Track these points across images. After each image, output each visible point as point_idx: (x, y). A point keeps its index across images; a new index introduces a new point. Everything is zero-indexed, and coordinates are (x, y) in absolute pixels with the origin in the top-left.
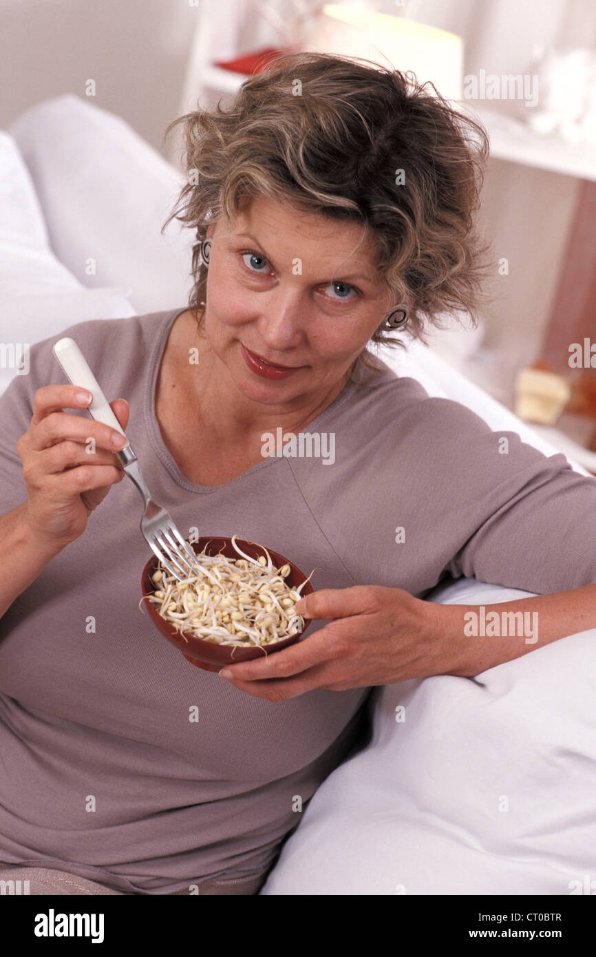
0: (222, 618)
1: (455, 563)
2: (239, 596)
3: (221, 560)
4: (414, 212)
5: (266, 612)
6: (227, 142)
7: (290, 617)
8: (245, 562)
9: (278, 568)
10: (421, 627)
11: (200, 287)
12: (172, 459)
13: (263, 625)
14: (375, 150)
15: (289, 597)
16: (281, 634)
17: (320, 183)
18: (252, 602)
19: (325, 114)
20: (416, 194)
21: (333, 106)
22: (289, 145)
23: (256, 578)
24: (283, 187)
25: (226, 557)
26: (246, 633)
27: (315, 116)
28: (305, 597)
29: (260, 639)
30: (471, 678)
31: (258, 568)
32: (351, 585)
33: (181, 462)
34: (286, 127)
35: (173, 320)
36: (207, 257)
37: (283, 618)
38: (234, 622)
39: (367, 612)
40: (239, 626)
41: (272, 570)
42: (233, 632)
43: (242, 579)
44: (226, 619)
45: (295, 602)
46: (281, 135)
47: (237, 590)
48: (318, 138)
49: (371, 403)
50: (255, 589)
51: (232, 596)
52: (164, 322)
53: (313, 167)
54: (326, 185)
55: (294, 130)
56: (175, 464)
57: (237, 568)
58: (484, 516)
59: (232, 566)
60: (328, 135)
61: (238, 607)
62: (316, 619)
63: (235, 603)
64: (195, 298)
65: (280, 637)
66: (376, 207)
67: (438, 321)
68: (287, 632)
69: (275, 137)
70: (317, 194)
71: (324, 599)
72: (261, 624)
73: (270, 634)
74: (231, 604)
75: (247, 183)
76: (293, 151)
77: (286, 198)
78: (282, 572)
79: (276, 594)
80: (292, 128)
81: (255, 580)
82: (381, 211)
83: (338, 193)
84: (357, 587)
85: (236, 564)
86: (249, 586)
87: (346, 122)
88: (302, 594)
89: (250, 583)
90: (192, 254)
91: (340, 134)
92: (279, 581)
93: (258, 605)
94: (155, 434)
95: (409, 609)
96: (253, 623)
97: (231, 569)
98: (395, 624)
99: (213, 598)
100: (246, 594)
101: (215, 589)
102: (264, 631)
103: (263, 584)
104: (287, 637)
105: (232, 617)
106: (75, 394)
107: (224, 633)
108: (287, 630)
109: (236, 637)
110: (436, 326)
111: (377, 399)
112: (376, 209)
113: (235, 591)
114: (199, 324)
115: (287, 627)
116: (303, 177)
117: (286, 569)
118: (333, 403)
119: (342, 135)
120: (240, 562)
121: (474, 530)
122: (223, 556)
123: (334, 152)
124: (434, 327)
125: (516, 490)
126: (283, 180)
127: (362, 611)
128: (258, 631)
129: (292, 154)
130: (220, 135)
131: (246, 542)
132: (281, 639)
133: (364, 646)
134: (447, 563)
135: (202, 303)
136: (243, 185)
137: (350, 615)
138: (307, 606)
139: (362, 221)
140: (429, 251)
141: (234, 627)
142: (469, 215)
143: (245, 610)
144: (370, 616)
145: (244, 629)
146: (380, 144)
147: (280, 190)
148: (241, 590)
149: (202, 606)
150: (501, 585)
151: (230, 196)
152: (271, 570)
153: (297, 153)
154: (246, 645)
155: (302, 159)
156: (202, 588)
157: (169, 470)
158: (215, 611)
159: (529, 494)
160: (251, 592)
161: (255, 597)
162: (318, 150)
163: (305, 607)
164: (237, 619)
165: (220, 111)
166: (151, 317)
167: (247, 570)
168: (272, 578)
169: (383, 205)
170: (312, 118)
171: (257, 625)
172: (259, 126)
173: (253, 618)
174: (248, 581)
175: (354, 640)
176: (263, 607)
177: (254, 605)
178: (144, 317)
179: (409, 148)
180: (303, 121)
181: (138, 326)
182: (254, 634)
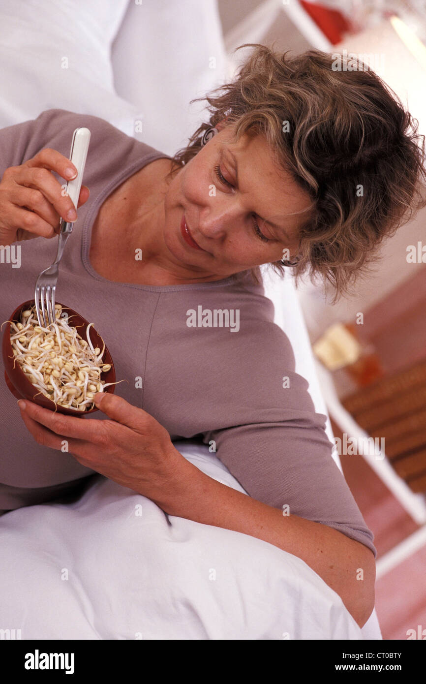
0: (46, 369)
1: (211, 434)
2: (67, 363)
3: (73, 333)
4: (350, 215)
5: (75, 385)
6: (272, 85)
7: (87, 398)
8: (86, 344)
9: (104, 363)
10: (161, 462)
11: (189, 152)
12: (90, 242)
13: (67, 392)
14: (356, 159)
15: (96, 386)
16: (74, 405)
17: (306, 158)
18: (72, 372)
19: (343, 116)
20: (359, 205)
21: (351, 114)
22: (306, 120)
23: (86, 359)
24: (282, 144)
25: (78, 332)
26: (54, 389)
27: (336, 112)
28: (106, 394)
29: (60, 399)
30: (166, 514)
31: (91, 353)
32: (139, 407)
33: (93, 248)
34: (314, 106)
35: (155, 158)
36: (206, 139)
37: (82, 396)
38: (51, 376)
39: (136, 430)
40: (52, 382)
41: (99, 362)
42: (47, 382)
43: (77, 354)
44: (48, 371)
45: (97, 391)
46: (307, 110)
47: (69, 358)
48: (327, 129)
49: (237, 299)
50: (79, 366)
51: (63, 360)
52: (149, 155)
53: (310, 143)
54: (309, 162)
55: (316, 113)
56: (89, 246)
57: (79, 345)
58: (251, 420)
59: (77, 341)
60: (335, 131)
61: (61, 369)
62: (101, 411)
63: (61, 365)
64: (180, 156)
65: (72, 405)
66: (329, 196)
67: (315, 278)
68: (79, 406)
69: (302, 108)
70: (299, 164)
71: (116, 403)
72: (67, 390)
73: (68, 400)
74: (58, 365)
75: (262, 124)
76: (306, 126)
77: (279, 152)
78: (104, 367)
79: (90, 378)
80: (316, 110)
81: (84, 360)
82: (330, 201)
83: (312, 172)
84: (141, 410)
85: (80, 341)
86: (77, 361)
87: (352, 130)
88: (105, 390)
89: (80, 359)
90: (199, 127)
91: (342, 136)
92: (98, 371)
93: (74, 376)
94: (90, 219)
95: (163, 446)
96: (63, 385)
97: (75, 342)
98: (147, 449)
99: (51, 352)
100: (73, 365)
101: (56, 348)
102: (65, 395)
103: (87, 366)
104: (76, 409)
105: (53, 372)
106: (67, 167)
107: (41, 379)
108: (80, 404)
109: (45, 387)
110: (311, 280)
111: (242, 300)
112: (328, 198)
113: (67, 358)
114: (171, 173)
115: (80, 403)
116: (299, 147)
117: (107, 367)
118: (214, 282)
119: (344, 136)
120: (84, 342)
121: (238, 424)
122: (76, 330)
123: (329, 143)
124: (309, 280)
125: (282, 419)
126: (286, 140)
127: (134, 427)
128: (62, 392)
129: (303, 127)
130: (270, 77)
131: (97, 332)
132: (71, 408)
133: (117, 449)
134: (206, 431)
135: (183, 162)
136: (259, 122)
137: (124, 425)
138: (102, 400)
139: (314, 198)
140: (340, 242)
141: (50, 379)
142: (382, 237)
143: (64, 374)
144: (137, 434)
145: (54, 385)
146: (362, 156)
147: (279, 143)
148: (71, 360)
149: (40, 352)
150: (228, 469)
151: (247, 123)
152: (98, 360)
153: (307, 129)
154: (48, 396)
155: (307, 135)
156: (50, 341)
157: (83, 247)
158: (45, 361)
159: (288, 427)
160: (76, 366)
161: (76, 370)
162: (321, 136)
163: (101, 399)
164: (56, 376)
165: (283, 58)
166: (143, 146)
167: (83, 351)
168: (95, 366)
169: (333, 198)
170: (333, 112)
171: (64, 389)
172: (298, 93)
173: (65, 382)
174: (80, 357)
175: (115, 441)
176: (76, 380)
177: (71, 375)
178: (139, 142)
179: (378, 174)
180: (328, 110)
181: (132, 145)
182: (58, 392)
